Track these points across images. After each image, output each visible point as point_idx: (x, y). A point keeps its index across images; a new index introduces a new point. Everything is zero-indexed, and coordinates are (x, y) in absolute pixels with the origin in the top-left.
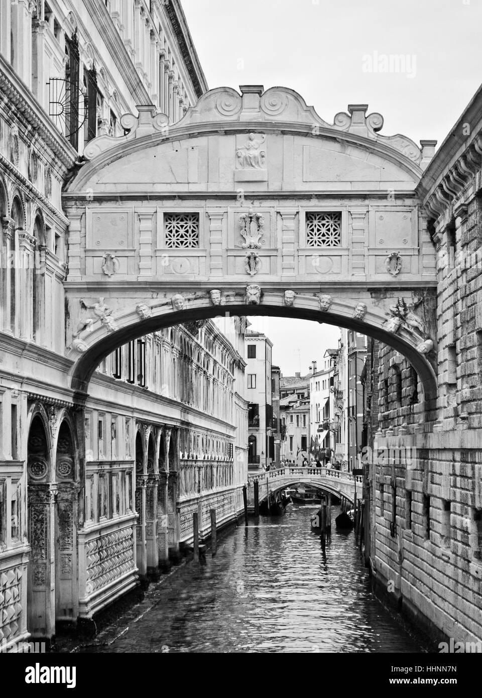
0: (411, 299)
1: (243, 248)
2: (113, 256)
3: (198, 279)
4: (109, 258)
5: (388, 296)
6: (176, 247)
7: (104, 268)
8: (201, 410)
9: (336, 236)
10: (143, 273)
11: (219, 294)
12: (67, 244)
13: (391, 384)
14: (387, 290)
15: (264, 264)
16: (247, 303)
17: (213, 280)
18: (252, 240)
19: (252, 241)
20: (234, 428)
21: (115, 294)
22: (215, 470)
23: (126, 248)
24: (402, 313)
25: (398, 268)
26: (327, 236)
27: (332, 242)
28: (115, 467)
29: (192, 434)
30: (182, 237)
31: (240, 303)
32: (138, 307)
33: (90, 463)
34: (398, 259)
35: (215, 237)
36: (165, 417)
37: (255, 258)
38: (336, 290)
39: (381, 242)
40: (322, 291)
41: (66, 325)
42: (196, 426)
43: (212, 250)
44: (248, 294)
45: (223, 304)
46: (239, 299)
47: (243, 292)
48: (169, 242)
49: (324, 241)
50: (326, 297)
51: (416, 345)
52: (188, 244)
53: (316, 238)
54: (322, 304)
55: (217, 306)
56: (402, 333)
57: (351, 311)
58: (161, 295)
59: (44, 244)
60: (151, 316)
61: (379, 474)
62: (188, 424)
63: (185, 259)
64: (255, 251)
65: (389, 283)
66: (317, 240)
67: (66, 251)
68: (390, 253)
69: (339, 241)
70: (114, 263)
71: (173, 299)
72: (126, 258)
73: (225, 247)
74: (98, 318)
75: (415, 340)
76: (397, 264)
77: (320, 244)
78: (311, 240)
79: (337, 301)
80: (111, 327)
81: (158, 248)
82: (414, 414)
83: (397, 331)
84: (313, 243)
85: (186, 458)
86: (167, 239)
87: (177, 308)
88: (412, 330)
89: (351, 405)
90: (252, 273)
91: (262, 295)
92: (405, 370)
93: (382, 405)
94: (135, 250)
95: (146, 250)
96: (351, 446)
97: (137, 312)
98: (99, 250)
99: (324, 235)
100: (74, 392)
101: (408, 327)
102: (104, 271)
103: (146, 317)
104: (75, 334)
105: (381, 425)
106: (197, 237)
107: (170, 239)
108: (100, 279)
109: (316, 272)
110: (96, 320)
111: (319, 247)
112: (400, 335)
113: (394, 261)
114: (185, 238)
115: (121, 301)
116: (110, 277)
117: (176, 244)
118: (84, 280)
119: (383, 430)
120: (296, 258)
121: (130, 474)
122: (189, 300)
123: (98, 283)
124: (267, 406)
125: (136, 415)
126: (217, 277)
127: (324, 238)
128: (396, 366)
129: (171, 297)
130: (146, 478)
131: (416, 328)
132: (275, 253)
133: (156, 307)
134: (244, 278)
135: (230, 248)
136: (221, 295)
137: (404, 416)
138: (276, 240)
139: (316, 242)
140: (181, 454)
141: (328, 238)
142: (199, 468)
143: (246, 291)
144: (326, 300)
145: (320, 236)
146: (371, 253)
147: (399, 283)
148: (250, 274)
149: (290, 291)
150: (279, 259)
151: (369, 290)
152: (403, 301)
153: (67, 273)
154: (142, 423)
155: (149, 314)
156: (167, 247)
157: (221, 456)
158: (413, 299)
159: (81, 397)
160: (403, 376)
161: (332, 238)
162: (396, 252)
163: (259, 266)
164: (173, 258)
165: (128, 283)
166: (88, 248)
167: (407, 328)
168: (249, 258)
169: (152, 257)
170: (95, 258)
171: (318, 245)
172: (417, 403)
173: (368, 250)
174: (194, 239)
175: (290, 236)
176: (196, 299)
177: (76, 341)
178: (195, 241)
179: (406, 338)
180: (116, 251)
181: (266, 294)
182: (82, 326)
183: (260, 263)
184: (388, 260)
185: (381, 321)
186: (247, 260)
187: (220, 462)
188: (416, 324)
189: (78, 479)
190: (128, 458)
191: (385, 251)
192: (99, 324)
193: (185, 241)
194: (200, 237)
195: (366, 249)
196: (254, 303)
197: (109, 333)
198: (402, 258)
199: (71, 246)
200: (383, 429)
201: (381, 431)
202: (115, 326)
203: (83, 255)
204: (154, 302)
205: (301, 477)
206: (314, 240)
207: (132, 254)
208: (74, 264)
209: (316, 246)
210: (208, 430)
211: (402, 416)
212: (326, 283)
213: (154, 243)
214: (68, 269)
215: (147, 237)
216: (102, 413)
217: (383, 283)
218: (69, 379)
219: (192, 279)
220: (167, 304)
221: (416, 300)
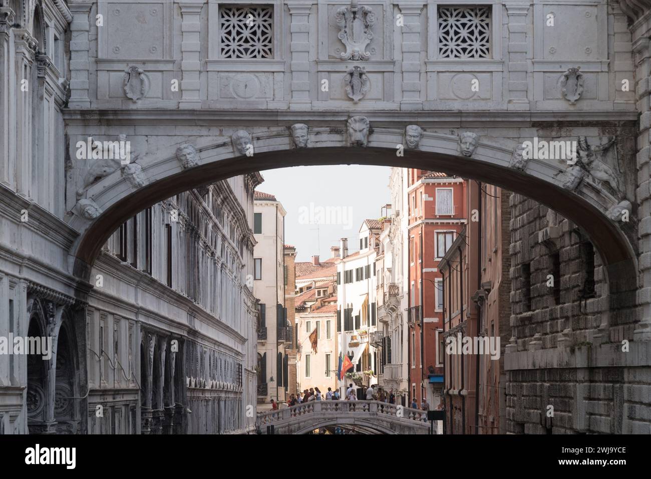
0: (598, 138)
1: (342, 60)
2: (140, 70)
3: (272, 106)
4: (134, 73)
5: (563, 134)
6: (238, 57)
7: (127, 88)
8: (208, 311)
9: (484, 42)
10: (186, 97)
11: (305, 131)
12: (68, 52)
13: (537, 270)
14: (561, 125)
15: (374, 84)
16: (349, 145)
17: (295, 107)
18: (357, 47)
19: (356, 49)
20: (243, 340)
21: (143, 130)
22: (222, 404)
23: (160, 58)
24: (585, 160)
25: (578, 92)
26: (469, 42)
27: (477, 51)
28: (119, 398)
29: (199, 348)
30: (246, 41)
31: (338, 145)
32: (179, 150)
33: (93, 392)
34: (578, 77)
35: (298, 42)
36: (172, 322)
37: (361, 74)
38: (484, 125)
39: (553, 52)
40: (462, 125)
41: (66, 176)
42: (204, 337)
43: (293, 62)
44: (351, 131)
45: (310, 145)
46: (337, 137)
47: (342, 127)
48: (227, 49)
49: (464, 50)
50: (469, 136)
51: (606, 209)
52: (256, 53)
53: (452, 45)
54: (463, 146)
55: (301, 148)
56: (585, 190)
57: (508, 157)
58: (215, 131)
59: (43, 51)
60: (200, 164)
61: (514, 407)
62: (194, 332)
63: (252, 76)
64: (361, 65)
65: (565, 114)
66: (454, 47)
67: (66, 61)
68: (566, 69)
69: (488, 49)
70: (142, 81)
71: (234, 137)
72: (160, 74)
73: (313, 57)
74: (115, 166)
75: (605, 201)
76: (577, 85)
77: (458, 54)
78: (445, 48)
79: (485, 141)
80: (138, 180)
81: (211, 58)
82: (587, 314)
83: (577, 188)
84: (449, 52)
85: (193, 386)
86: (223, 45)
87: (240, 151)
88: (599, 187)
89: (413, 305)
90: (356, 98)
91: (371, 132)
92: (569, 248)
93: (517, 303)
94: (173, 62)
95: (192, 62)
96: (413, 367)
97: (178, 157)
98: (119, 61)
99: (464, 41)
100: (77, 282)
101: (594, 181)
102: (125, 93)
103: (191, 165)
104: (81, 191)
105: (515, 332)
106: (270, 42)
107: (228, 45)
108: (118, 105)
109: (453, 96)
110: (112, 170)
111: (457, 59)
112: (581, 193)
113: (572, 81)
114: (252, 43)
115: (152, 140)
116: (135, 103)
117: (237, 53)
118: (94, 107)
119: (520, 341)
120: (424, 75)
121: (133, 410)
122: (258, 139)
123: (115, 112)
124: (279, 306)
125: (142, 319)
126: (302, 103)
127: (464, 45)
128: (548, 243)
129: (229, 134)
130: (150, 417)
131: (606, 183)
132: (390, 68)
133: (207, 149)
134: (344, 106)
135: (322, 58)
136: (308, 133)
137: (567, 318)
138: (392, 48)
139: (452, 51)
140: (188, 380)
141: (470, 45)
142: (207, 401)
143: (346, 126)
144: (470, 140)
145: (459, 42)
146: (537, 68)
147: (580, 114)
148: (352, 100)
149: (415, 127)
150: (397, 77)
151: (534, 125)
152: (586, 142)
153: (68, 95)
154: (147, 331)
155: (196, 159)
156: (223, 57)
157: (230, 384)
158: (601, 139)
159: (84, 288)
160: (564, 257)
161: (477, 45)
162: (576, 67)
163: (366, 88)
164: (234, 74)
165: (164, 111)
166: (100, 56)
167: (591, 183)
168: (352, 74)
169: (200, 72)
170: (112, 74)
171: (456, 56)
172: (593, 297)
173: (533, 63)
174: (265, 46)
175: (415, 42)
176: (269, 137)
177: (83, 201)
178: (266, 49)
179: (591, 199)
180: (144, 62)
181: (376, 130)
182: (92, 179)
183: (368, 83)
184: (563, 79)
185: (552, 173)
186: (348, 77)
187: (229, 391)
188: (605, 177)
189: (78, 417)
190: (131, 386)
191: (558, 66)
192: (116, 177)
193: (252, 49)
194: (275, 42)
195: (529, 62)
196: (359, 144)
197: (134, 190)
198: (585, 76)
199: (73, 55)
200: (518, 338)
201: (516, 342)
202: (143, 179)
203: (92, 68)
204: (204, 142)
205: (338, 416)
206: (450, 47)
207: (169, 67)
208: (78, 81)
209: (452, 58)
210: (216, 342)
211: (562, 318)
212: (468, 114)
213: (204, 50)
214: (69, 91)
215: (193, 42)
216: (104, 315)
217: (554, 114)
218: (72, 260)
219: (263, 107)
220: (224, 145)
221: (605, 141)
